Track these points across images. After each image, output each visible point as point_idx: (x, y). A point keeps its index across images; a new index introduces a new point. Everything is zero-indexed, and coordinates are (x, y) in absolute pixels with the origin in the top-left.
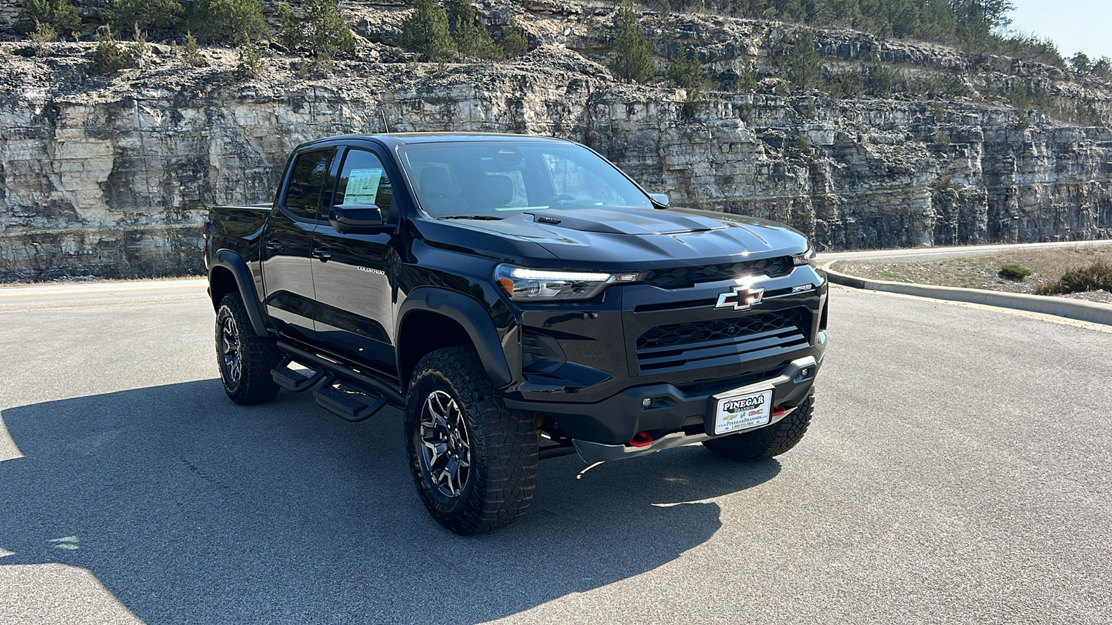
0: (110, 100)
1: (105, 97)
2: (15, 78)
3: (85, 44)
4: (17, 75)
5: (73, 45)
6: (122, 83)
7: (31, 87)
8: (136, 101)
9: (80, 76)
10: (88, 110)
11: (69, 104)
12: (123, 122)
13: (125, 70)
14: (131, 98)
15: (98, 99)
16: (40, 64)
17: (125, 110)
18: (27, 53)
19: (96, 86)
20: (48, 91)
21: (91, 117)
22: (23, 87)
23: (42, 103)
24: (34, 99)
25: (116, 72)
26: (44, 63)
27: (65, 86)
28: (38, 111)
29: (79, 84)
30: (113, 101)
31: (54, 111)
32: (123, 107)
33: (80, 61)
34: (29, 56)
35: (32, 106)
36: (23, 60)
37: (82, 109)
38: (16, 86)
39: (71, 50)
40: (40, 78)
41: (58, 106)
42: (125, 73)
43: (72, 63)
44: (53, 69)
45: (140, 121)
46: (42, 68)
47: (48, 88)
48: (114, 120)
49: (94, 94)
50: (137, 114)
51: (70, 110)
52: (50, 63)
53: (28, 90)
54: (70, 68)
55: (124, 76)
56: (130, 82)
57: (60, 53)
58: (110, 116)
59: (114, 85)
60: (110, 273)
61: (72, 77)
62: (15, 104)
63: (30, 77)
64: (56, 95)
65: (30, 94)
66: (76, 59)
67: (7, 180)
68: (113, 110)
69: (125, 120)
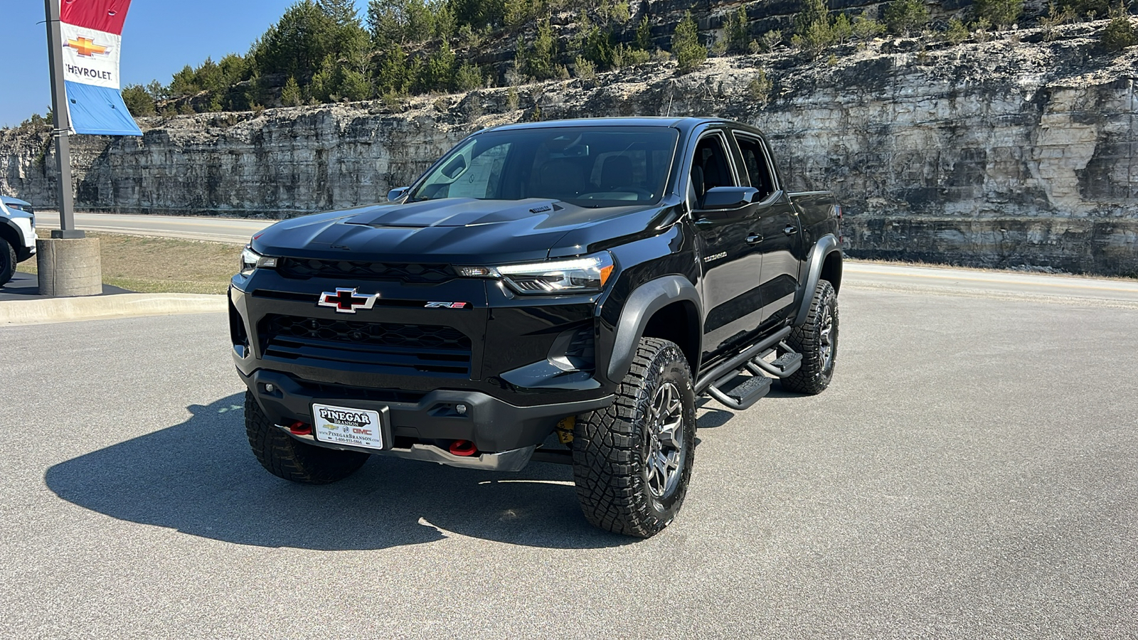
0: (1105, 81)
1: (1100, 78)
2: (1015, 65)
3: (1098, 23)
4: (1017, 62)
5: (1085, 25)
6: (1125, 61)
7: (1027, 74)
8: (1131, 81)
9: (1081, 58)
10: (1078, 93)
11: (1059, 89)
12: (1113, 105)
13: (1133, 47)
14: (1127, 78)
15: (1092, 81)
16: (1044, 49)
17: (1117, 92)
18: (1034, 40)
19: (1097, 66)
20: (1044, 76)
21: (1081, 100)
22: (1019, 74)
23: (1035, 89)
24: (1027, 86)
25: (1122, 50)
26: (1049, 47)
27: (1063, 69)
28: (1028, 98)
29: (1078, 66)
30: (1106, 82)
31: (1045, 96)
32: (1116, 88)
33: (1086, 41)
34: (1036, 42)
35: (1024, 93)
36: (1030, 46)
37: (1072, 93)
38: (1012, 74)
39: (1081, 31)
40: (1039, 63)
41: (1049, 90)
42: (1131, 49)
43: (1076, 44)
44: (1055, 53)
45: (1132, 102)
46: (1044, 53)
47: (1044, 73)
48: (1104, 102)
49: (1090, 76)
50: (1130, 95)
51: (1059, 95)
52: (1054, 47)
53: (1023, 77)
54: (1073, 49)
55: (1130, 53)
56: (1133, 60)
57: (1069, 35)
58: (1100, 99)
59: (1115, 64)
60: (1072, 267)
61: (1073, 60)
62: (1008, 91)
63: (1029, 63)
64: (1050, 79)
65: (1024, 81)
66: (1081, 39)
67: (988, 166)
68: (1105, 92)
69: (1116, 103)
